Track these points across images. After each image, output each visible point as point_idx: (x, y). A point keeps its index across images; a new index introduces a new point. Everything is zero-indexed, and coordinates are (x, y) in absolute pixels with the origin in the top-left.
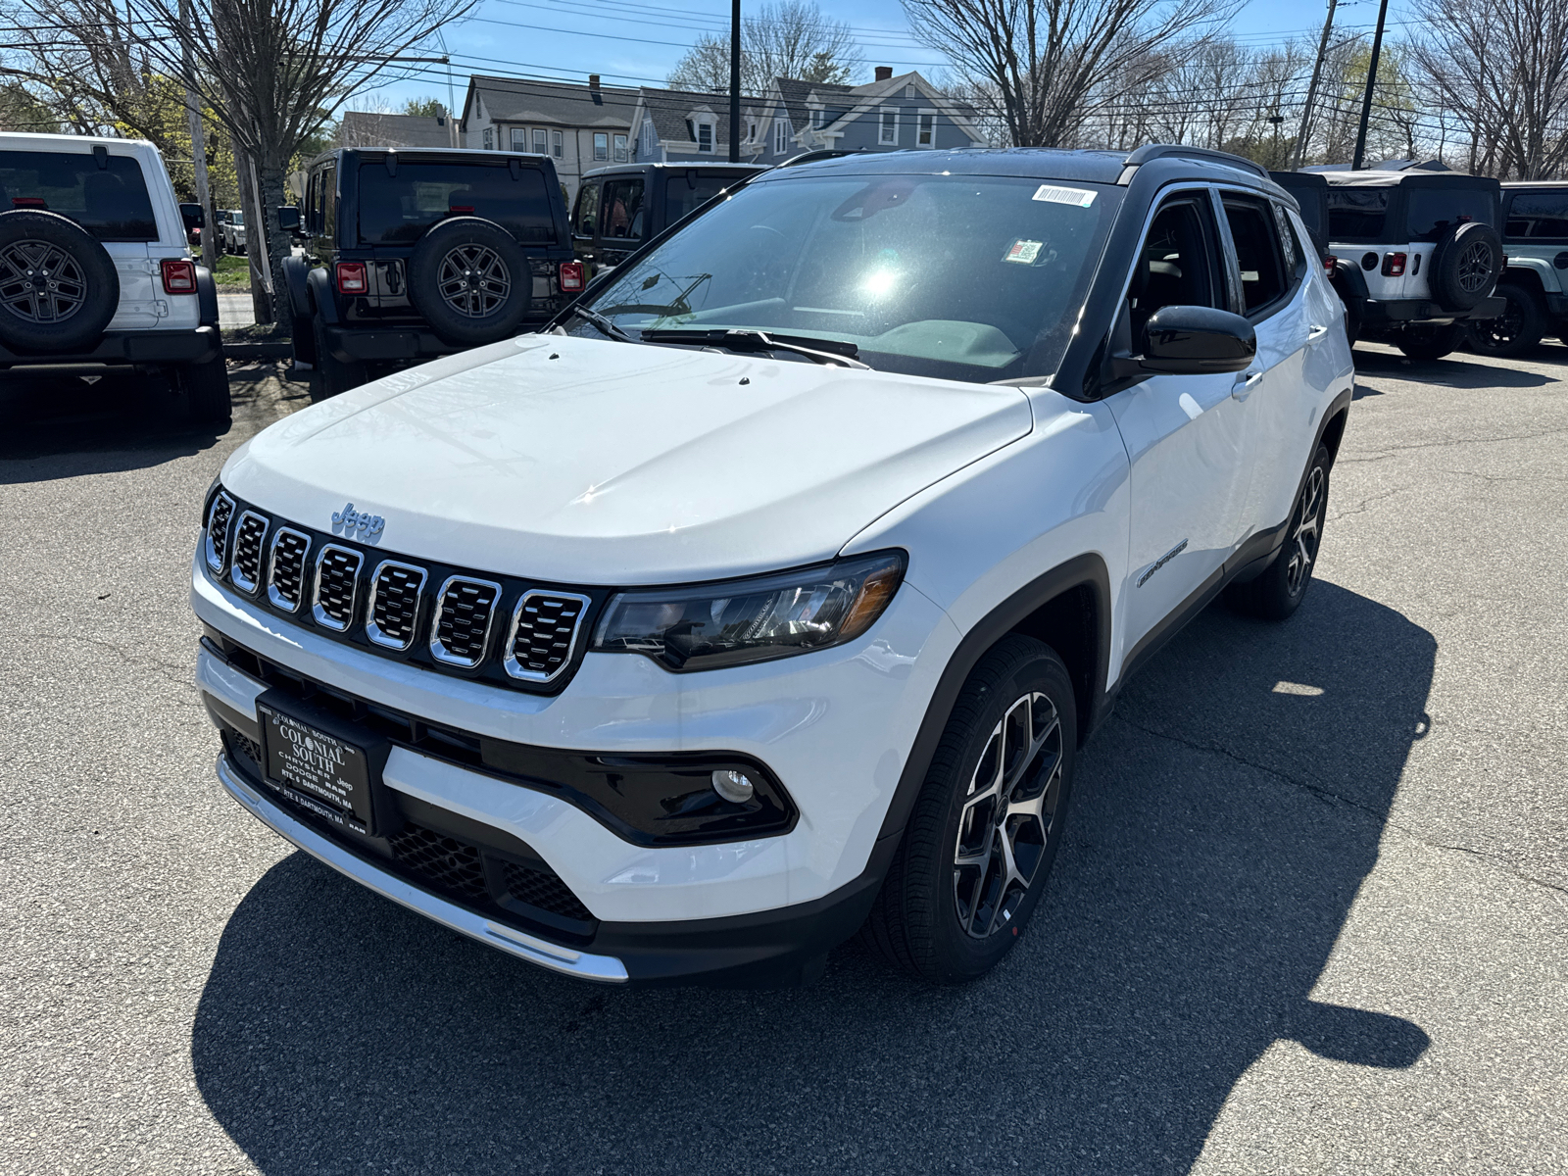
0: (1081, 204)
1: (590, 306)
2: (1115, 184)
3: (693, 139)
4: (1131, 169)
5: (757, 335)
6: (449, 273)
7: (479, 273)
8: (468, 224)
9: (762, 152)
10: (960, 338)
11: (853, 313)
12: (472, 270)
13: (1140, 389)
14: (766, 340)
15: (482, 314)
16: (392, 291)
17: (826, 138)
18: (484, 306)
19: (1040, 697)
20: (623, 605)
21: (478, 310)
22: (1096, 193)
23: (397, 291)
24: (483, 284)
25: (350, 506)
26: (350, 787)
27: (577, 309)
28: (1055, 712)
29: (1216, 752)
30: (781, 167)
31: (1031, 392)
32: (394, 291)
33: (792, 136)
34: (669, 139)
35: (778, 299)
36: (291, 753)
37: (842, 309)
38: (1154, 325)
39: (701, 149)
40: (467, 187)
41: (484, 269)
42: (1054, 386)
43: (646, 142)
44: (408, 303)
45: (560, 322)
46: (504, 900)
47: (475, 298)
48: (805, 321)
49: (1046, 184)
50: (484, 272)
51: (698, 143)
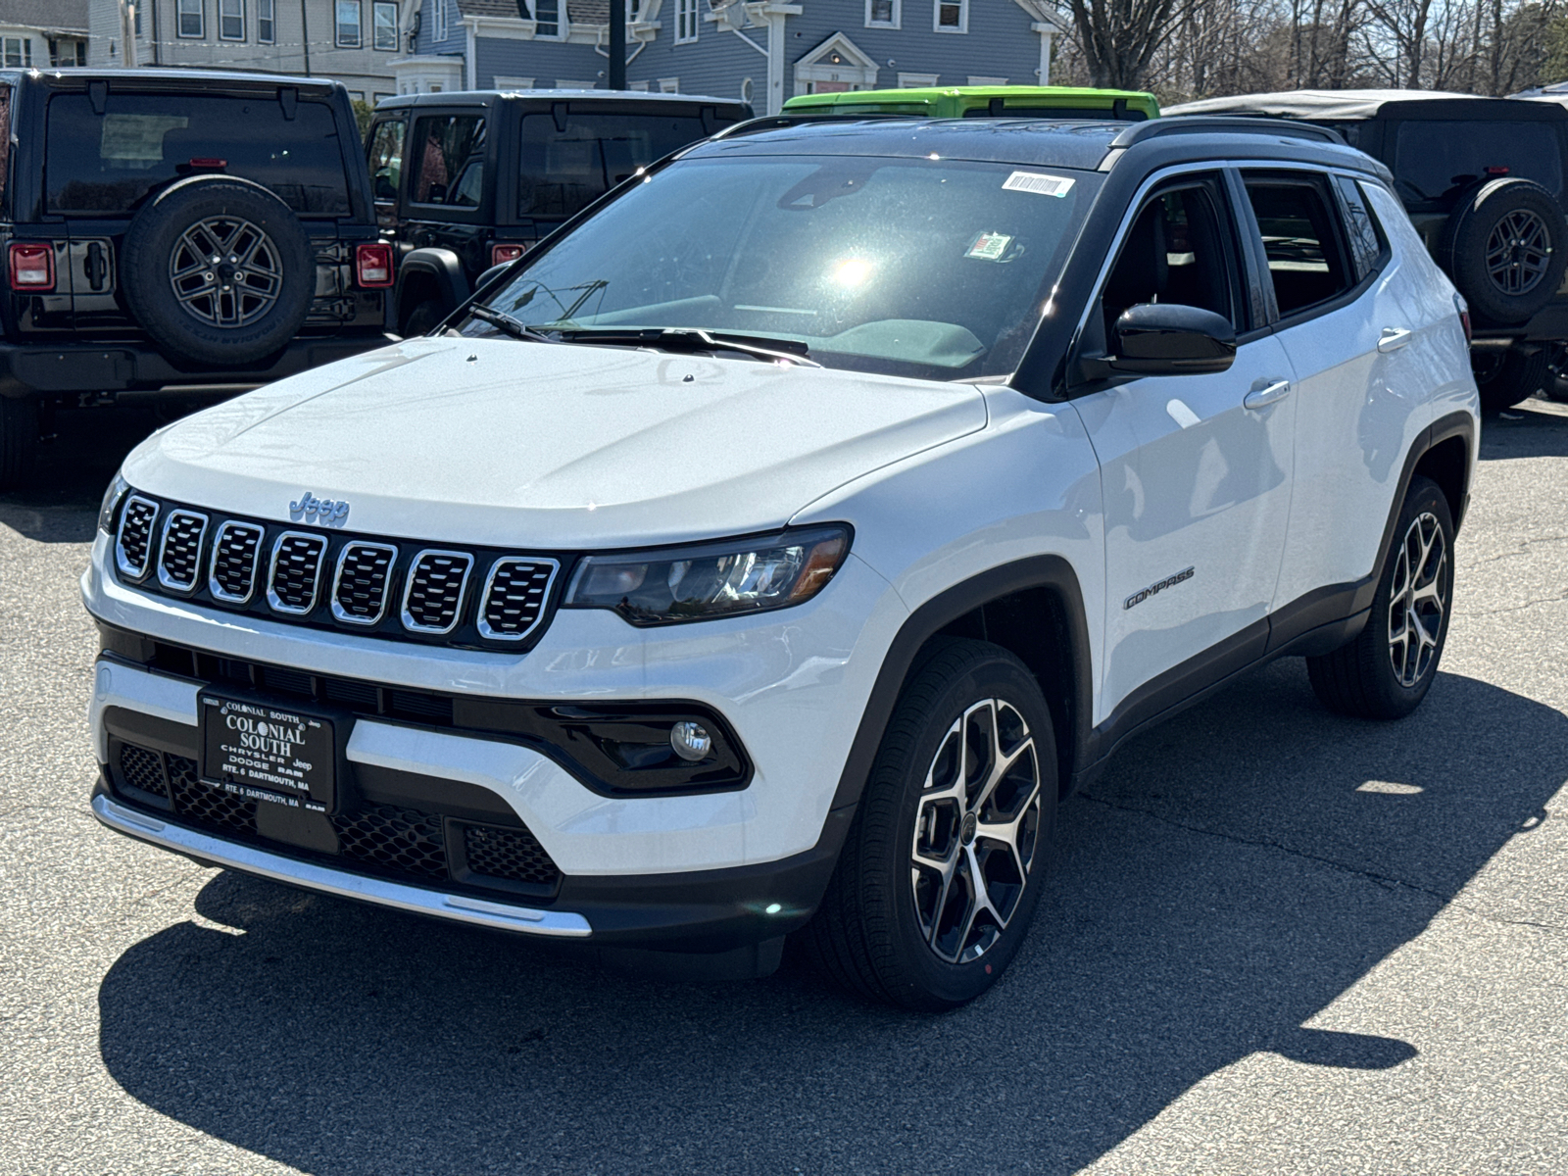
0: (1055, 194)
1: (487, 305)
2: (1096, 170)
3: (525, 14)
4: (1117, 153)
5: (696, 335)
6: (186, 260)
7: (234, 260)
8: (220, 186)
9: (652, 37)
10: (926, 338)
11: (803, 312)
12: (222, 255)
13: (1116, 392)
14: (708, 339)
15: (237, 321)
16: (92, 287)
17: (770, 14)
18: (240, 309)
19: (1005, 707)
20: (590, 568)
21: (231, 316)
22: (1073, 181)
23: (101, 287)
24: (239, 277)
25: (308, 496)
26: (308, 767)
27: (472, 309)
28: (1026, 730)
29: (1266, 845)
30: (715, 140)
31: (986, 389)
32: (96, 287)
33: (707, 10)
34: (481, 14)
35: (711, 297)
36: (237, 743)
37: (790, 307)
38: (1126, 323)
39: (538, 32)
40: (185, 122)
41: (241, 253)
42: (1014, 385)
43: (436, 16)
44: (114, 306)
45: (453, 324)
46: (461, 874)
47: (226, 299)
48: (748, 318)
49: (1019, 170)
50: (241, 259)
51: (535, 21)
